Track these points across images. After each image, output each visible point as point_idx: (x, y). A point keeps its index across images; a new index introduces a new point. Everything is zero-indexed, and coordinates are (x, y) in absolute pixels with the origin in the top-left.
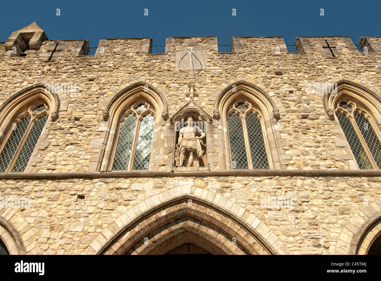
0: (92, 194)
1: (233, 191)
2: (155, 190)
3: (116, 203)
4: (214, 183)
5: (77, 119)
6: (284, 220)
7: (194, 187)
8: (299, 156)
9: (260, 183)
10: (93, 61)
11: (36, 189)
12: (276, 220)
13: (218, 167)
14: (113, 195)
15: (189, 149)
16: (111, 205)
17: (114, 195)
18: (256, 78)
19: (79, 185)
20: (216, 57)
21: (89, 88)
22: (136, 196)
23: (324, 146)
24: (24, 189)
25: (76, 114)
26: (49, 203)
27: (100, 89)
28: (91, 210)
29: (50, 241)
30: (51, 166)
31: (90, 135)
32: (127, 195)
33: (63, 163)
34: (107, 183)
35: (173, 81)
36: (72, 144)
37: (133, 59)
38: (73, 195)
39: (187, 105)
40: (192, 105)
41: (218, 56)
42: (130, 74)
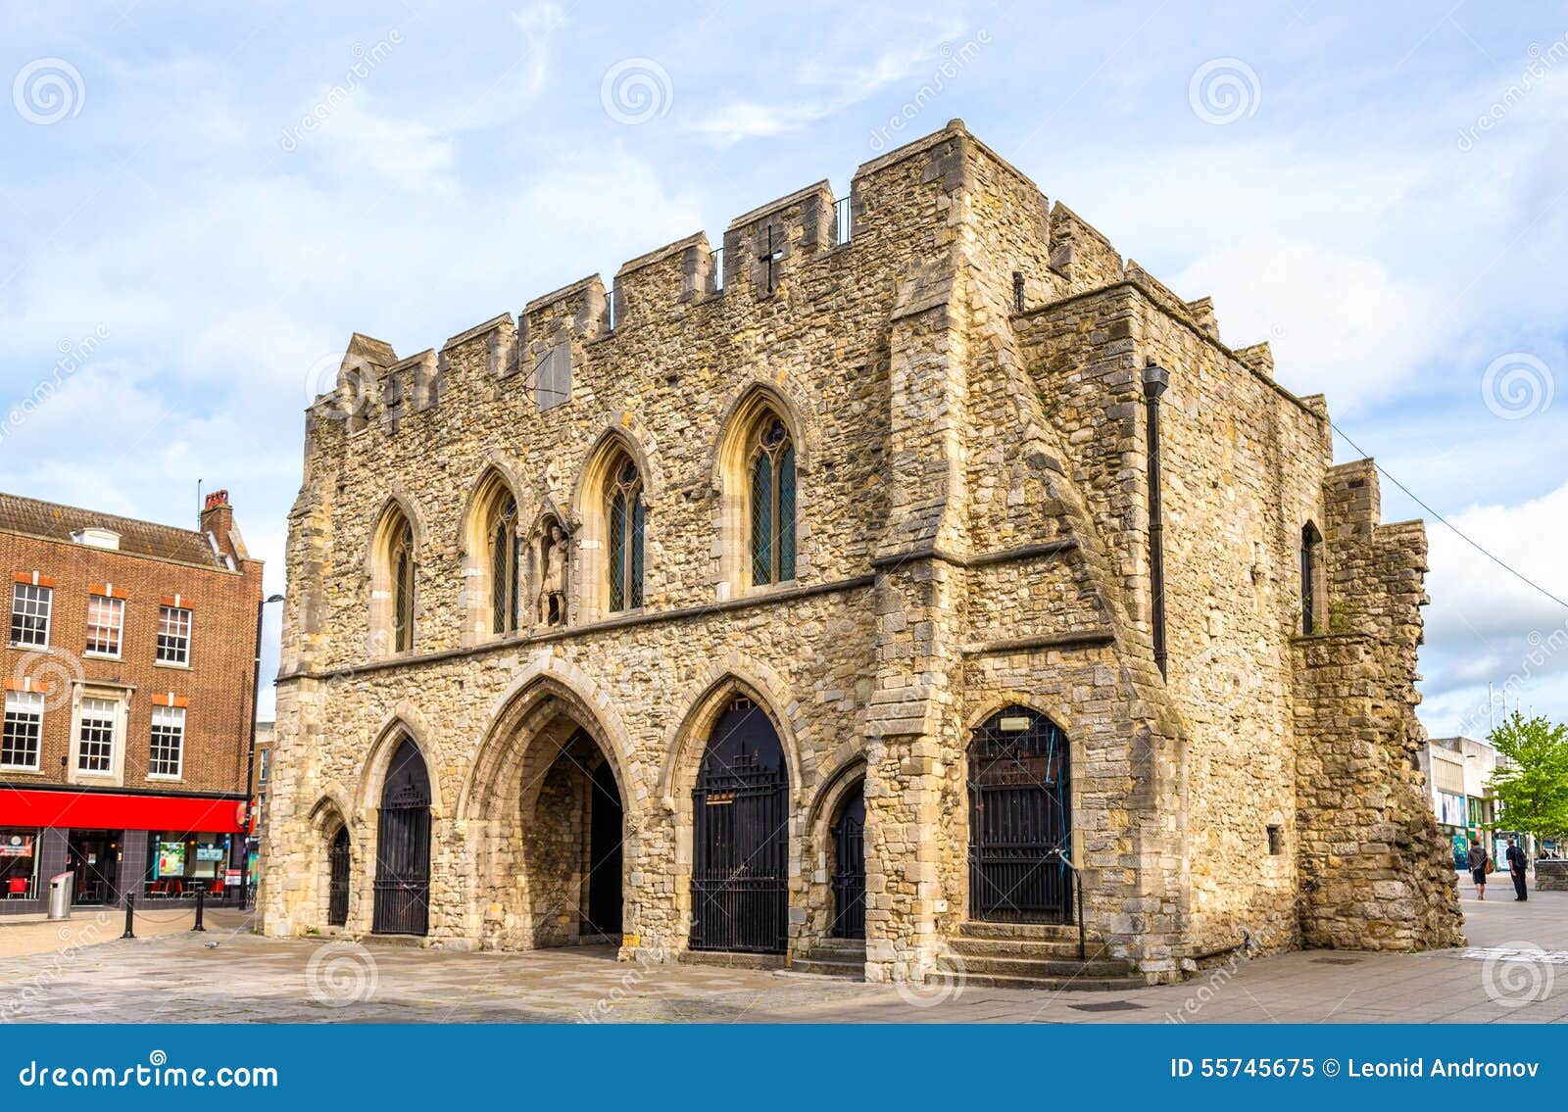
0: (469, 677)
1: (590, 657)
2: (519, 666)
3: (490, 689)
4: (573, 649)
7: (553, 657)
8: (663, 585)
10: (439, 416)
11: (427, 676)
13: (578, 620)
14: (485, 677)
15: (551, 592)
16: (486, 692)
18: (637, 407)
19: (457, 668)
21: (443, 489)
22: (505, 676)
23: (697, 559)
24: (417, 678)
26: (437, 694)
27: (455, 488)
28: (471, 699)
29: (448, 739)
30: (429, 643)
31: (455, 586)
32: (498, 676)
33: (439, 636)
34: (479, 662)
35: (532, 447)
36: (443, 604)
37: (483, 399)
38: (454, 682)
39: (543, 506)
40: (548, 505)
41: (589, 352)
42: (482, 441)
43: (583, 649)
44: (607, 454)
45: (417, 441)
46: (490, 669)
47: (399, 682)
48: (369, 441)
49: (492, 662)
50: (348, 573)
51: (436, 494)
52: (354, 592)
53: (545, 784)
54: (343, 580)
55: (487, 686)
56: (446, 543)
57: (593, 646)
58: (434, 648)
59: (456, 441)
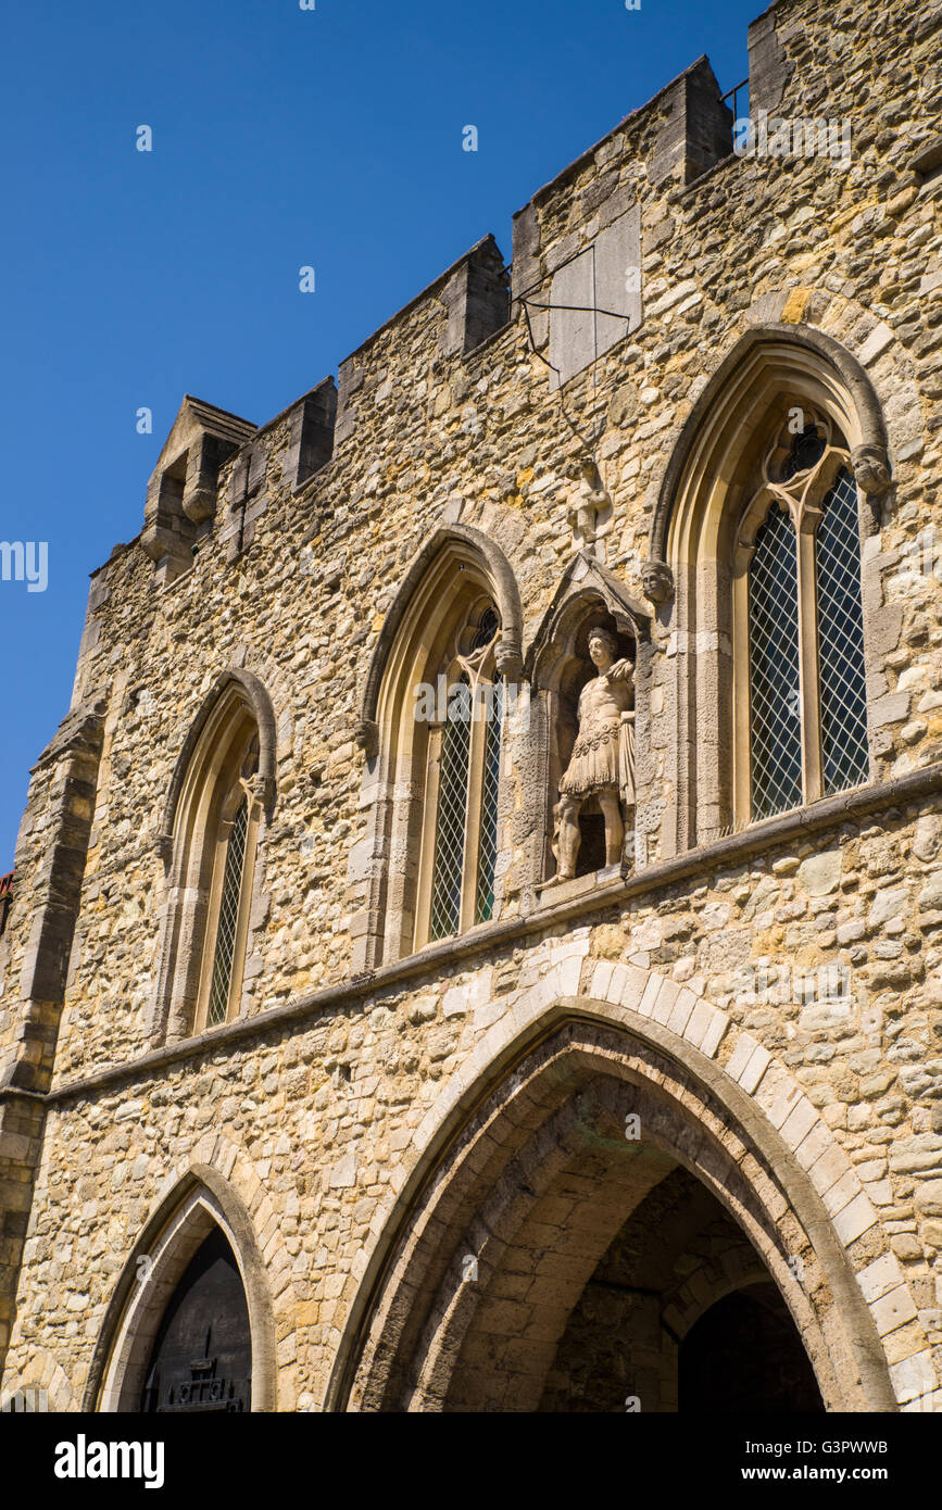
0: (366, 1052)
1: (704, 942)
2: (497, 1000)
3: (417, 1075)
4: (649, 927)
5: (316, 778)
6: (845, 1036)
7: (591, 961)
9: (788, 882)
10: (333, 486)
11: (266, 1065)
12: (822, 1039)
13: (658, 850)
14: (406, 1045)
15: (586, 791)
16: (406, 1084)
17: (409, 1047)
18: (827, 266)
19: (340, 1031)
20: (680, 217)
21: (333, 628)
22: (456, 1036)
24: (244, 1072)
25: (314, 758)
26: (289, 1106)
27: (357, 618)
28: (365, 1109)
29: (304, 1225)
30: (281, 981)
31: (346, 832)
32: (434, 1037)
33: (303, 961)
34: (393, 1007)
35: (540, 464)
36: (314, 884)
37: (429, 413)
38: (330, 1069)
39: (567, 581)
40: (581, 571)
41: (687, 208)
42: (422, 497)
43: (681, 921)
44: (741, 408)
45: (286, 552)
46: (418, 1021)
47: (204, 1090)
48: (194, 587)
49: (424, 1000)
50: (127, 862)
51: (314, 643)
52: (136, 900)
53: (559, 1362)
54: (120, 878)
55: (411, 1068)
56: (330, 741)
57: (715, 907)
58: (287, 992)
59: (364, 522)
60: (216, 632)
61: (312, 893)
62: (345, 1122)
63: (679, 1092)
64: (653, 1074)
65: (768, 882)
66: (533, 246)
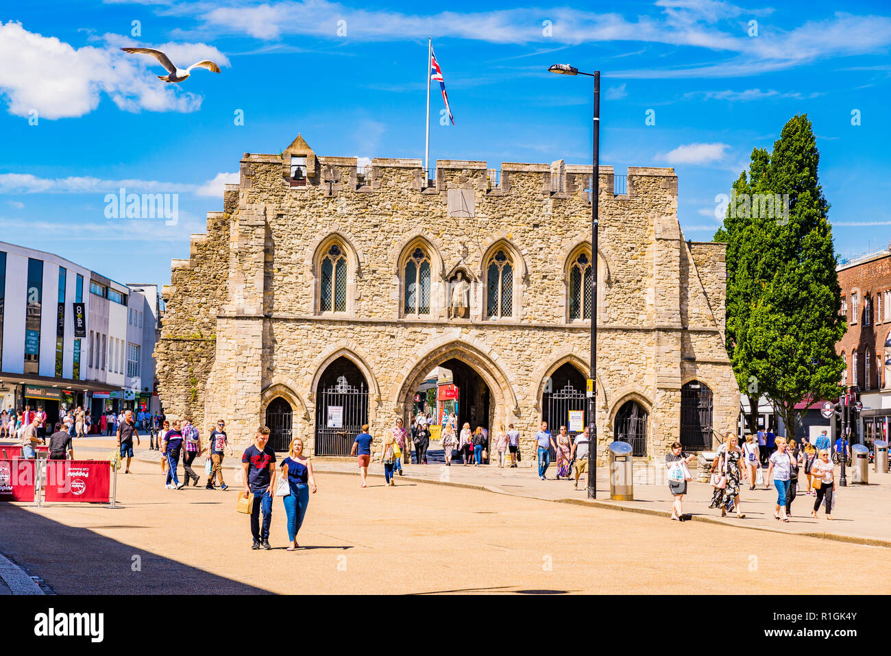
0: (399, 335)
1: (486, 336)
4: (475, 332)
5: (374, 272)
6: (512, 356)
7: (462, 334)
8: (532, 312)
9: (502, 332)
10: (372, 198)
16: (411, 343)
17: (412, 336)
18: (516, 231)
19: (390, 329)
20: (484, 200)
21: (376, 237)
22: (427, 338)
23: (551, 304)
25: (373, 267)
26: (374, 339)
27: (386, 238)
30: (367, 313)
32: (420, 337)
34: (407, 328)
35: (446, 232)
37: (409, 200)
38: (387, 335)
39: (458, 264)
40: (462, 263)
41: (487, 199)
42: (408, 220)
43: (482, 332)
45: (353, 207)
46: (415, 332)
48: (307, 195)
49: (418, 329)
52: (295, 275)
54: (285, 267)
55: (414, 340)
56: (379, 265)
57: (489, 332)
58: (370, 316)
59: (386, 215)
60: (321, 214)
61: (375, 297)
62: (394, 346)
63: (481, 357)
64: (475, 353)
65: (498, 331)
66: (444, 179)
